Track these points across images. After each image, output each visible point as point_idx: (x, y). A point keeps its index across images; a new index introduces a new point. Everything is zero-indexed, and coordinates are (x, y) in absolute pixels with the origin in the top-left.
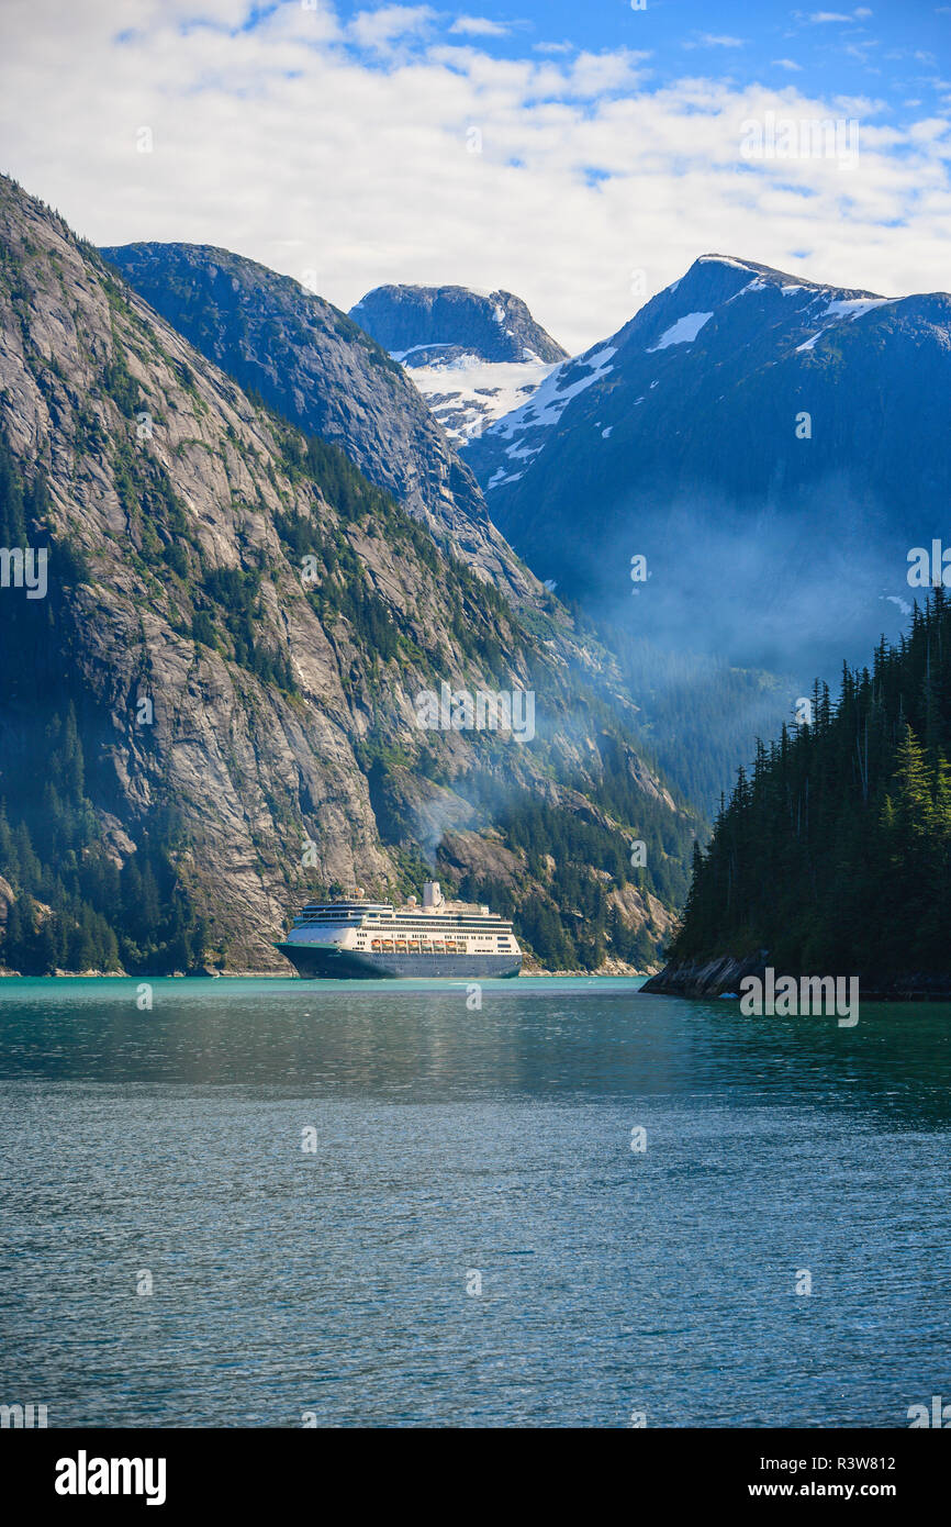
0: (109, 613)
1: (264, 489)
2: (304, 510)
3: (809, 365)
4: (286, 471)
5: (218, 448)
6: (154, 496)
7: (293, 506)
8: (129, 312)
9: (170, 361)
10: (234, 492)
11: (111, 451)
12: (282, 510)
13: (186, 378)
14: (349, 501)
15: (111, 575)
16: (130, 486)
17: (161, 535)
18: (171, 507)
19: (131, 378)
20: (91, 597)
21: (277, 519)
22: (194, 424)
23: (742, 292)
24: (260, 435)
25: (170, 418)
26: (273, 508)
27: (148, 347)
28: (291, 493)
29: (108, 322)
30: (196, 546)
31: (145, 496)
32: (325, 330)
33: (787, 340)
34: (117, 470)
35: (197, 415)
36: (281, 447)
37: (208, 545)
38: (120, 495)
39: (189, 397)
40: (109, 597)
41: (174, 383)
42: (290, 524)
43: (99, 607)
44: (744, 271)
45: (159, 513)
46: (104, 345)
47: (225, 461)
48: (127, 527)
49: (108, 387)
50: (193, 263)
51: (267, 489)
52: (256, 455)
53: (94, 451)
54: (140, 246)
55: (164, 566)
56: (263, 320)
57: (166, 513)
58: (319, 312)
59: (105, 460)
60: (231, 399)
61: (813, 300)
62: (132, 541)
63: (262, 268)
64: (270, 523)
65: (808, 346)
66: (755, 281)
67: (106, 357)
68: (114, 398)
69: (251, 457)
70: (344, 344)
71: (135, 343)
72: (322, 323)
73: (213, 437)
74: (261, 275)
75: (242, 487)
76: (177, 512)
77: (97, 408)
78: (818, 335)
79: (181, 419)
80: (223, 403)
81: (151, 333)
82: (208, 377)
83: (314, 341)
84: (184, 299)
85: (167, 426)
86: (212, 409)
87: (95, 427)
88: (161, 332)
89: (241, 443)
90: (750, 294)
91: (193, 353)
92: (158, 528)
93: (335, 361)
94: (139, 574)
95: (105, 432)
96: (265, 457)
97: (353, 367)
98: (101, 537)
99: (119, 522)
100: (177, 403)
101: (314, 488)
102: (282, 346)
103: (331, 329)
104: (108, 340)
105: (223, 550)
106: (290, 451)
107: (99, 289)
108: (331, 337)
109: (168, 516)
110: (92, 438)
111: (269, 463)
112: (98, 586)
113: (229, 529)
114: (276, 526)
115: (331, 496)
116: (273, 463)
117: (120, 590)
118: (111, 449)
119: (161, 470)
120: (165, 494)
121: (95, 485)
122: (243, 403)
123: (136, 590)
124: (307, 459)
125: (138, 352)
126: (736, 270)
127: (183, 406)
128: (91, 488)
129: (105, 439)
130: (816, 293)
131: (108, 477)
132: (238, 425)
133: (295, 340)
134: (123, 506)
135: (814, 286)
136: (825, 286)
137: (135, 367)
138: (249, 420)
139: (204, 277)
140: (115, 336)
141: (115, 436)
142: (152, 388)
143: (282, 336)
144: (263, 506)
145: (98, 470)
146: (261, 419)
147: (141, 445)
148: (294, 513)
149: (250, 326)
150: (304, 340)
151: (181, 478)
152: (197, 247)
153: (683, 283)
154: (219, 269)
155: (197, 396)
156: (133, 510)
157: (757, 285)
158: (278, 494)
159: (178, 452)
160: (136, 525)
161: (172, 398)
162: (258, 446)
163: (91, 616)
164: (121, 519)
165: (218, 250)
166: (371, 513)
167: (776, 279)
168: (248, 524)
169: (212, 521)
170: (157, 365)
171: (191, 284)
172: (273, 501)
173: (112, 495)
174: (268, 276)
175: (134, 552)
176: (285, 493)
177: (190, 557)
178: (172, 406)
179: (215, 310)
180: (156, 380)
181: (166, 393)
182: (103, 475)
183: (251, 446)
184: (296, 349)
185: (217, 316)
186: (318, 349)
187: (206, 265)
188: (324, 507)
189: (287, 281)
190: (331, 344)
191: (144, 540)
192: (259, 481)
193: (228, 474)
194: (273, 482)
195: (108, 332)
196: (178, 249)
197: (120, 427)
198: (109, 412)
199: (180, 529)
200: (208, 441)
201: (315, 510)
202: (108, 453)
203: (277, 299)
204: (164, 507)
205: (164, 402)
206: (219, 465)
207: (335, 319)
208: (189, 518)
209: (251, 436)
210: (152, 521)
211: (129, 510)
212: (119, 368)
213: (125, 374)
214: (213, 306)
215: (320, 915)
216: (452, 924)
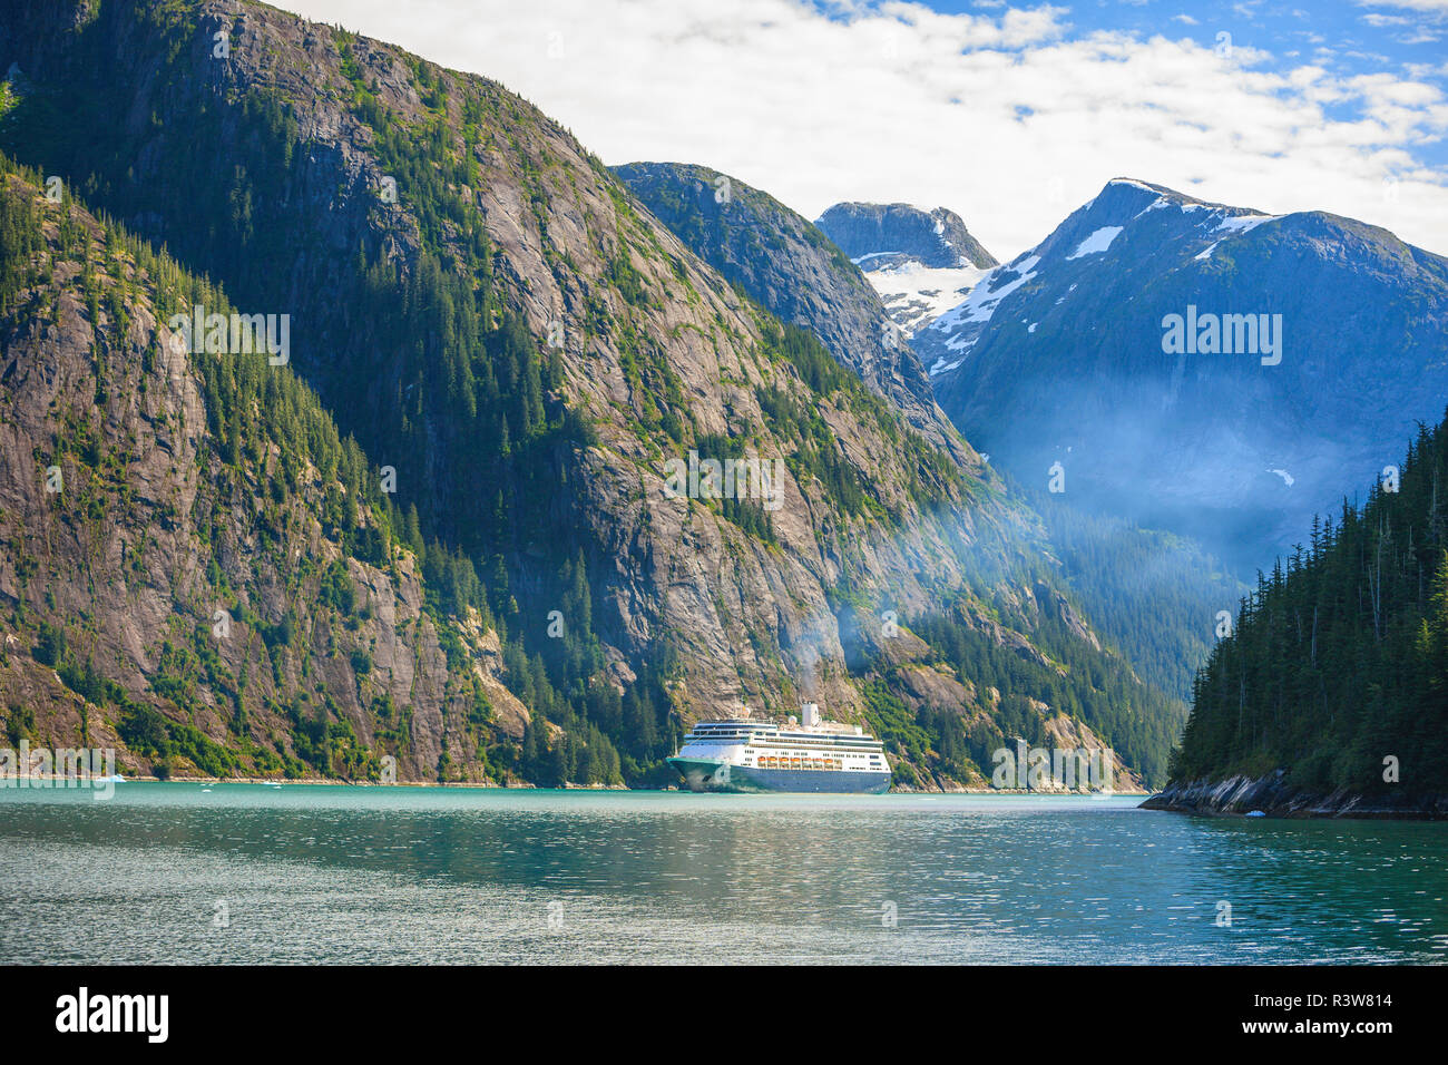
0: (614, 472)
1: (747, 367)
2: (783, 386)
3: (1206, 272)
4: (766, 352)
5: (708, 332)
6: (653, 372)
7: (773, 382)
8: (632, 215)
9: (668, 257)
10: (722, 369)
11: (616, 334)
12: (763, 386)
13: (680, 271)
14: (821, 379)
15: (616, 440)
16: (634, 364)
17: (659, 405)
18: (668, 382)
19: (633, 271)
20: (600, 460)
21: (759, 393)
22: (688, 311)
23: (1148, 209)
24: (745, 321)
25: (667, 306)
26: (756, 384)
27: (647, 245)
28: (771, 371)
29: (613, 222)
30: (688, 414)
31: (645, 372)
32: (794, 237)
33: (1186, 250)
34: (622, 349)
35: (690, 302)
36: (762, 331)
37: (699, 414)
38: (625, 371)
39: (684, 288)
40: (614, 459)
41: (671, 276)
42: (770, 397)
43: (606, 468)
44: (1149, 192)
45: (657, 386)
46: (610, 242)
47: (714, 343)
48: (630, 399)
49: (614, 278)
50: (681, 178)
51: (750, 367)
52: (741, 338)
53: (602, 332)
54: (637, 165)
55: (661, 433)
56: (741, 228)
57: (664, 386)
58: (790, 222)
59: (611, 340)
60: (719, 290)
61: (1208, 216)
62: (635, 410)
63: (740, 183)
64: (754, 396)
65: (1205, 255)
66: (1159, 200)
67: (612, 252)
68: (619, 287)
69: (737, 340)
70: (810, 249)
71: (637, 241)
72: (792, 230)
73: (704, 321)
74: (741, 189)
75: (729, 365)
76: (673, 386)
77: (605, 296)
78: (1214, 245)
79: (676, 306)
80: (712, 293)
81: (651, 233)
82: (699, 271)
83: (785, 246)
84: (674, 211)
85: (664, 312)
86: (703, 298)
87: (602, 312)
88: (660, 233)
89: (728, 328)
90: (1155, 210)
91: (686, 251)
92: (657, 400)
93: (804, 263)
94: (640, 439)
95: (612, 317)
96: (749, 340)
97: (818, 268)
98: (607, 407)
99: (622, 394)
100: (674, 293)
101: (791, 367)
102: (757, 250)
103: (800, 236)
104: (614, 238)
105: (712, 419)
106: (769, 336)
107: (606, 195)
108: (800, 243)
109: (665, 389)
110: (600, 321)
111: (752, 346)
112: (605, 449)
113: (717, 401)
114: (759, 399)
115: (804, 374)
116: (755, 345)
117: (624, 452)
118: (616, 331)
119: (660, 351)
120: (663, 371)
121: (603, 362)
122: (730, 294)
123: (638, 453)
124: (784, 342)
125: (640, 249)
126: (1143, 190)
127: (678, 295)
128: (599, 365)
129: (611, 323)
130: (1211, 211)
131: (614, 355)
132: (725, 312)
133: (768, 245)
134: (627, 380)
135: (1210, 205)
136: (1220, 205)
137: (638, 262)
138: (735, 309)
139: (692, 190)
140: (619, 234)
141: (620, 320)
142: (651, 279)
143: (758, 241)
144: (746, 382)
145: (605, 350)
146: (745, 307)
147: (642, 327)
148: (774, 388)
149: (730, 233)
150: (777, 246)
151: (676, 353)
152: (685, 166)
153: (1097, 202)
154: (704, 184)
155: (690, 287)
156: (635, 383)
157: (1161, 203)
158: (760, 372)
159: (674, 334)
160: (637, 396)
161: (669, 288)
162: (743, 331)
163: (598, 475)
164: (625, 392)
165: (703, 169)
166: (839, 389)
167: (1177, 199)
168: (734, 397)
169: (703, 394)
170: (656, 260)
171: (679, 196)
172: (756, 378)
173: (617, 370)
174: (745, 191)
175: (636, 420)
176: (766, 371)
177: (684, 424)
178: (669, 294)
179: (701, 219)
180: (655, 272)
181: (663, 284)
182: (609, 354)
183: (736, 331)
184: (770, 253)
185: (702, 224)
186: (788, 252)
187: (693, 181)
188: (799, 383)
189: (763, 195)
190: (800, 249)
191: (644, 410)
192: (744, 360)
193: (717, 354)
194: (755, 361)
195: (614, 230)
196: (669, 168)
197: (623, 312)
198: (614, 299)
199: (676, 401)
200: (700, 326)
201: (791, 386)
202: (614, 335)
203: (754, 210)
204: (661, 381)
205: (662, 291)
206: (710, 348)
207: (804, 228)
208: (684, 392)
209: (736, 322)
210: (652, 392)
211: (632, 384)
212: (623, 262)
213: (629, 267)
214: (699, 216)
215: (711, 733)
216: (830, 744)
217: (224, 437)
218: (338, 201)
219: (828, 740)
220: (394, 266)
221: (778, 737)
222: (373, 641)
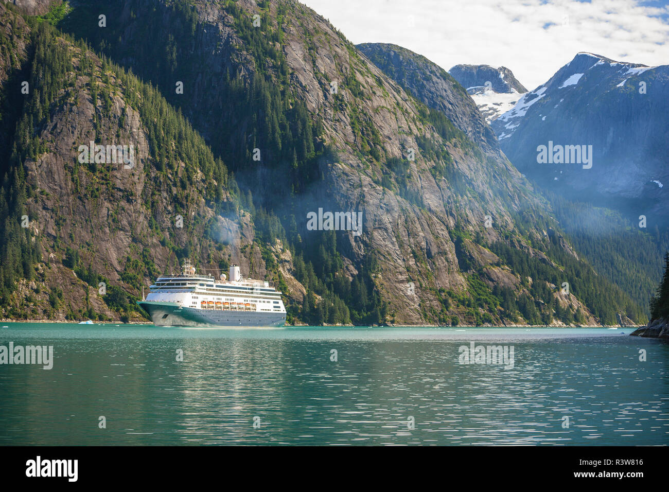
0: (347, 175)
1: (412, 127)
2: (428, 136)
3: (622, 92)
4: (420, 120)
5: (393, 110)
6: (366, 128)
7: (424, 134)
8: (357, 57)
9: (374, 76)
10: (400, 127)
11: (348, 110)
12: (419, 135)
13: (380, 83)
14: (447, 133)
15: (348, 160)
16: (357, 124)
17: (369, 144)
18: (373, 133)
19: (357, 81)
20: (340, 169)
21: (417, 138)
22: (383, 101)
23: (595, 65)
24: (410, 106)
25: (373, 98)
26: (415, 134)
27: (364, 70)
28: (423, 129)
29: (348, 60)
30: (383, 148)
31: (362, 128)
32: (436, 75)
33: (612, 83)
34: (351, 118)
35: (384, 97)
36: (419, 111)
37: (389, 148)
38: (353, 128)
39: (381, 90)
40: (347, 168)
41: (375, 84)
42: (422, 141)
43: (343, 173)
44: (595, 58)
45: (368, 135)
46: (346, 68)
47: (396, 115)
48: (355, 141)
49: (348, 85)
50: (384, 50)
51: (413, 127)
52: (409, 114)
53: (342, 110)
54: (364, 44)
55: (370, 157)
56: (412, 71)
57: (371, 135)
58: (434, 69)
59: (346, 114)
60: (398, 92)
61: (622, 68)
62: (357, 146)
63: (411, 51)
64: (414, 140)
65: (621, 84)
66: (600, 61)
67: (347, 73)
68: (350, 89)
69: (407, 114)
70: (443, 81)
71: (359, 68)
72: (435, 72)
73: (391, 105)
74: (411, 54)
75: (403, 125)
76: (376, 135)
77: (343, 93)
78: (625, 81)
79: (377, 98)
80: (395, 93)
81: (366, 65)
82: (389, 83)
83: (431, 79)
84: (381, 64)
85: (372, 100)
86: (390, 95)
87: (342, 101)
88: (370, 66)
89: (402, 108)
90: (598, 66)
91: (382, 74)
92: (368, 141)
93: (440, 87)
94: (360, 159)
95: (346, 102)
96: (412, 114)
97: (447, 89)
98: (344, 145)
99: (351, 138)
100: (376, 92)
101: (432, 128)
102: (419, 81)
103: (438, 75)
104: (348, 67)
105: (394, 150)
106: (422, 113)
107: (344, 47)
108: (438, 78)
109: (372, 136)
110: (341, 105)
111: (414, 117)
112: (343, 164)
113: (397, 142)
114: (417, 141)
115: (439, 131)
116: (415, 117)
117: (352, 166)
118: (349, 109)
119: (369, 118)
120: (370, 128)
121: (342, 124)
122: (403, 94)
123: (359, 166)
124: (429, 116)
125: (360, 72)
126: (592, 57)
127: (378, 93)
128: (340, 125)
129: (346, 105)
130: (624, 65)
131: (347, 120)
132: (401, 102)
133: (424, 79)
134: (354, 132)
135: (623, 63)
136: (627, 63)
137: (359, 77)
138: (406, 101)
139: (389, 55)
140: (350, 65)
141: (351, 104)
142: (366, 86)
143: (419, 77)
144: (411, 133)
145: (343, 118)
146: (411, 100)
147: (361, 108)
148: (424, 136)
149: (407, 73)
150: (428, 79)
151: (378, 119)
152: (386, 44)
153: (572, 63)
154: (395, 52)
155: (384, 90)
156: (357, 134)
157: (601, 62)
158: (417, 129)
159: (376, 111)
160: (359, 140)
161: (374, 90)
162: (409, 110)
163: (339, 176)
164: (353, 137)
165: (394, 45)
166: (455, 138)
167: (608, 61)
168: (405, 140)
169: (390, 139)
170: (368, 77)
171: (383, 58)
172: (415, 131)
173: (349, 128)
174: (413, 55)
175: (358, 151)
176: (420, 129)
177: (381, 153)
178: (374, 93)
179: (393, 68)
180: (367, 83)
181: (371, 88)
182: (345, 120)
183: (406, 110)
184: (425, 82)
185: (394, 70)
186: (433, 82)
187: (390, 51)
188: (436, 135)
189: (421, 56)
190: (439, 81)
191: (362, 146)
192: (410, 123)
193: (397, 120)
194: (415, 124)
195: (348, 63)
196: (379, 45)
197: (352, 101)
198: (348, 94)
199: (377, 142)
200: (389, 107)
201: (433, 136)
202: (348, 111)
203: (417, 63)
204: (370, 133)
205: (371, 91)
206: (393, 117)
207: (440, 71)
208: (381, 137)
209: (407, 106)
210: (365, 138)
211: (356, 134)
212: (352, 78)
213: (355, 80)
214: (392, 66)
215: (168, 284)
216: (248, 293)
217: (158, 158)
218: (217, 50)
219: (247, 291)
220: (243, 79)
221: (214, 288)
222: (230, 256)
